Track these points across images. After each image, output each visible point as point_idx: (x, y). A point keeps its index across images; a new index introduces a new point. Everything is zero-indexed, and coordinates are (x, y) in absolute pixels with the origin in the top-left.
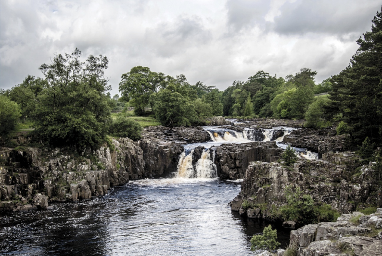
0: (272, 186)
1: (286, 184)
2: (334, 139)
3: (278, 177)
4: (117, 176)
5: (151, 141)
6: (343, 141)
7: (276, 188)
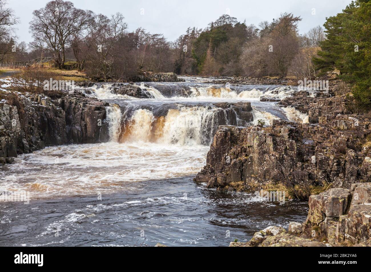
0: (251, 157)
1: (271, 154)
2: (330, 100)
3: (259, 145)
4: (28, 146)
5: (76, 99)
6: (343, 103)
7: (256, 159)
